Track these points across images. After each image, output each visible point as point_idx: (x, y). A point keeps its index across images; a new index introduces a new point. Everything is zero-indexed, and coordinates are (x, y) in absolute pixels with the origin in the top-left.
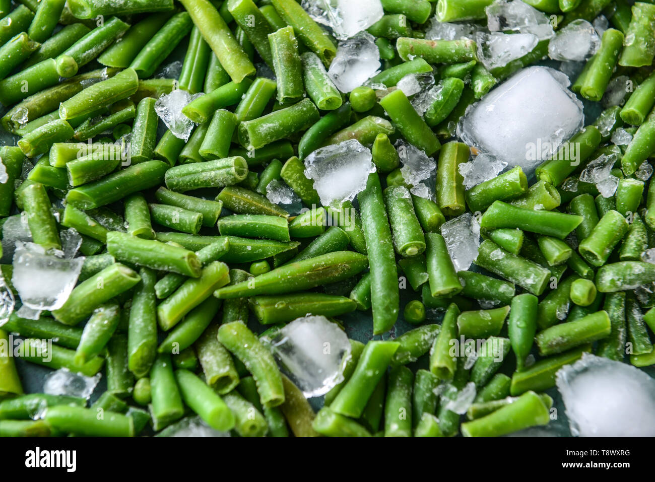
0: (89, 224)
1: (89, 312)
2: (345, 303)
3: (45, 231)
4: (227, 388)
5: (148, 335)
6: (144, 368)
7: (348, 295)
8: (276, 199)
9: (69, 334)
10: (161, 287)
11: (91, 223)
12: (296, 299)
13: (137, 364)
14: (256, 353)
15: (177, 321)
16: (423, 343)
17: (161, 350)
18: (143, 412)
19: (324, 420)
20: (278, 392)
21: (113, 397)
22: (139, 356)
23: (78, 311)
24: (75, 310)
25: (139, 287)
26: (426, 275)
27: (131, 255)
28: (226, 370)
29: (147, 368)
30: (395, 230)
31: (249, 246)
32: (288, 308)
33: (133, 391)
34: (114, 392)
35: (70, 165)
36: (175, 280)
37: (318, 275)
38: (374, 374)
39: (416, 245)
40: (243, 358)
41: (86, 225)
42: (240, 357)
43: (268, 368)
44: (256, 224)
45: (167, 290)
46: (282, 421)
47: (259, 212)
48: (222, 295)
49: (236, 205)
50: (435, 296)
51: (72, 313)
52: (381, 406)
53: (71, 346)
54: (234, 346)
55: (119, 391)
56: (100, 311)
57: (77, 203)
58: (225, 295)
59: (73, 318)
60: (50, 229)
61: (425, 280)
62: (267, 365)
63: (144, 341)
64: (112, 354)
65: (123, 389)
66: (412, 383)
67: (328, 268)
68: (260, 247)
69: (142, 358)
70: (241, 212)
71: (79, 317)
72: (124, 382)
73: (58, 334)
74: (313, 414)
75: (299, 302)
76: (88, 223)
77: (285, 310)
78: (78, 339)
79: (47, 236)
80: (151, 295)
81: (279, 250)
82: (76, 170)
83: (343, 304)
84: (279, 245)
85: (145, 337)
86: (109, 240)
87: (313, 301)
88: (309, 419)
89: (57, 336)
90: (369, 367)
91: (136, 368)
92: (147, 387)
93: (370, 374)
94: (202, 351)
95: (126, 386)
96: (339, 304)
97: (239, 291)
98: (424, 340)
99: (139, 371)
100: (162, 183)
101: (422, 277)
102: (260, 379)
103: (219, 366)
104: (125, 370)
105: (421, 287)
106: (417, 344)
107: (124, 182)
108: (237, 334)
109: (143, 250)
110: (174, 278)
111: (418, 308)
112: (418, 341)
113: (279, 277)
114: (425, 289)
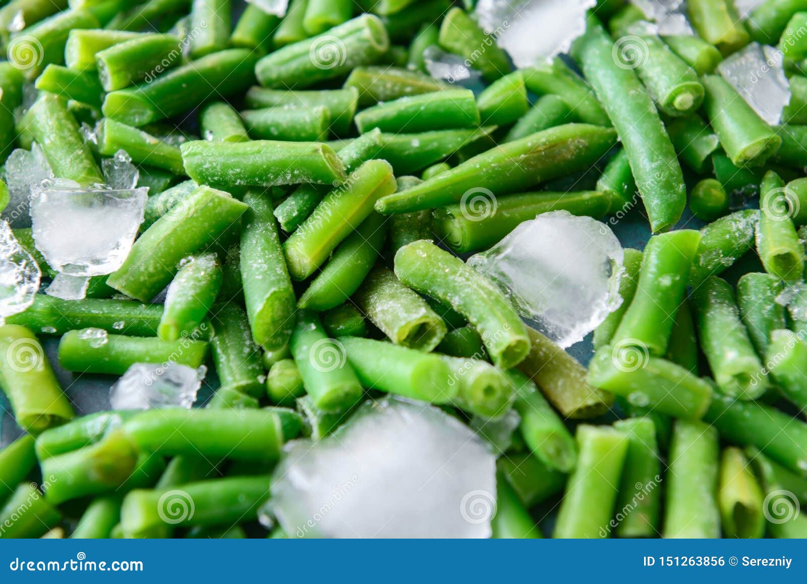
0: (148, 141)
1: (170, 269)
2: (591, 199)
3: (76, 159)
4: (429, 344)
5: (279, 281)
6: (279, 339)
7: (593, 188)
8: (443, 71)
9: (143, 313)
10: (285, 212)
11: (149, 140)
12: (513, 200)
13: (267, 333)
14: (468, 280)
15: (322, 259)
16: (737, 234)
17: (303, 304)
18: (291, 411)
19: (604, 367)
20: (518, 331)
21: (237, 393)
22: (268, 320)
23: (151, 269)
24: (146, 269)
25: (248, 218)
26: (714, 139)
27: (226, 167)
28: (421, 313)
29: (284, 341)
30: (647, 78)
31: (415, 142)
32: (501, 215)
33: (266, 381)
34: (235, 385)
35: (103, 56)
36: (306, 197)
37: (539, 159)
38: (673, 281)
39: (688, 89)
40: (445, 294)
41: (143, 144)
42: (440, 294)
43: (493, 298)
44: (420, 105)
45: (295, 214)
46: (533, 384)
47: (419, 91)
48: (389, 204)
49: (381, 89)
50: (738, 163)
51: (143, 273)
52: (693, 339)
53: (145, 331)
54: (425, 276)
55: (244, 382)
56: (189, 261)
57: (122, 117)
58: (394, 203)
59: (144, 283)
60: (83, 156)
61: (715, 146)
62: (490, 293)
63: (273, 289)
64: (219, 330)
65: (249, 378)
66: (736, 298)
67: (552, 147)
68: (434, 140)
69: (274, 322)
70: (392, 98)
71: (155, 279)
72: (250, 368)
73: (122, 316)
74: (582, 369)
75: (515, 206)
76: (145, 140)
77: (498, 218)
78: (157, 317)
79: (81, 166)
80: (270, 226)
81: (465, 140)
82: (115, 60)
83: (588, 200)
84: (462, 132)
85: (272, 284)
86: (184, 154)
87: (539, 202)
88: (578, 375)
89: (121, 319)
90: (661, 272)
91: (267, 340)
92: (290, 372)
93: (666, 281)
94: (372, 301)
95: (254, 373)
96: (583, 201)
97: (417, 197)
98: (738, 230)
99: (273, 347)
100: (252, 81)
101: (708, 144)
102: (481, 319)
103: (408, 311)
104: (247, 350)
105: (709, 158)
106: (728, 236)
107: (192, 79)
108: (429, 256)
109: (245, 154)
110: (304, 195)
111: (715, 187)
112: (729, 232)
113: (478, 166)
114: (717, 162)
